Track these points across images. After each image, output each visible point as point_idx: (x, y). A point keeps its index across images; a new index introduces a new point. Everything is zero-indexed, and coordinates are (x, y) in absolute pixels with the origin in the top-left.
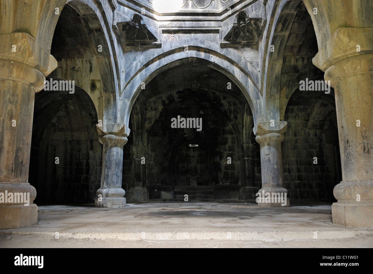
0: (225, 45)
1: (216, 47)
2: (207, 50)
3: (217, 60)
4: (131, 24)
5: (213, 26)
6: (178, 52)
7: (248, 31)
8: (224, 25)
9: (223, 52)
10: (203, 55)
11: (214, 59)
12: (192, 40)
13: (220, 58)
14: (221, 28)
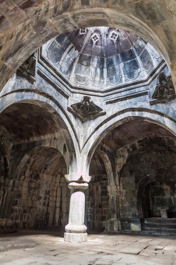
0: (154, 102)
1: (147, 105)
2: (140, 109)
3: (149, 115)
4: (83, 103)
5: (142, 90)
6: (119, 115)
8: (151, 87)
9: (153, 108)
10: (137, 114)
11: (146, 115)
12: (127, 104)
13: (151, 113)
14: (149, 90)
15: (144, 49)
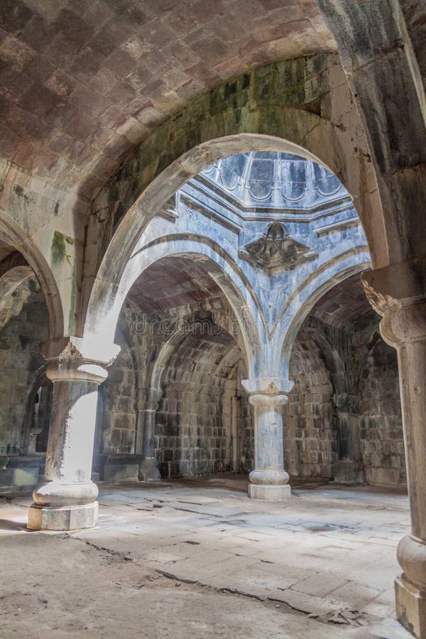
0: (244, 255)
1: (234, 254)
2: (222, 252)
5: (235, 222)
7: (271, 249)
8: (248, 227)
9: (240, 264)
10: (218, 258)
11: (228, 269)
12: (211, 228)
13: (236, 271)
14: (243, 229)
15: (270, 160)
